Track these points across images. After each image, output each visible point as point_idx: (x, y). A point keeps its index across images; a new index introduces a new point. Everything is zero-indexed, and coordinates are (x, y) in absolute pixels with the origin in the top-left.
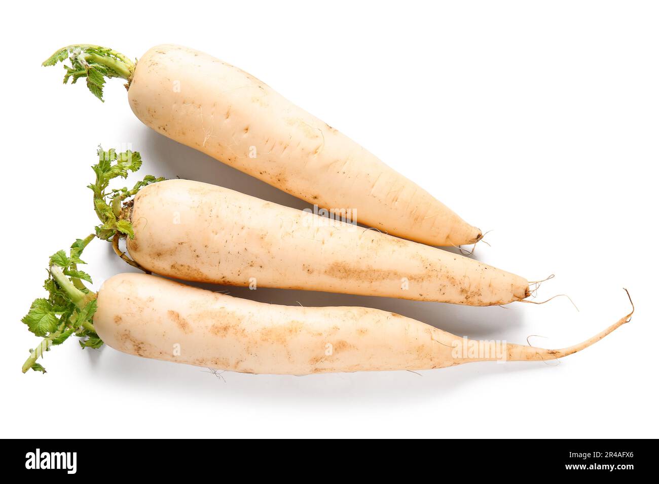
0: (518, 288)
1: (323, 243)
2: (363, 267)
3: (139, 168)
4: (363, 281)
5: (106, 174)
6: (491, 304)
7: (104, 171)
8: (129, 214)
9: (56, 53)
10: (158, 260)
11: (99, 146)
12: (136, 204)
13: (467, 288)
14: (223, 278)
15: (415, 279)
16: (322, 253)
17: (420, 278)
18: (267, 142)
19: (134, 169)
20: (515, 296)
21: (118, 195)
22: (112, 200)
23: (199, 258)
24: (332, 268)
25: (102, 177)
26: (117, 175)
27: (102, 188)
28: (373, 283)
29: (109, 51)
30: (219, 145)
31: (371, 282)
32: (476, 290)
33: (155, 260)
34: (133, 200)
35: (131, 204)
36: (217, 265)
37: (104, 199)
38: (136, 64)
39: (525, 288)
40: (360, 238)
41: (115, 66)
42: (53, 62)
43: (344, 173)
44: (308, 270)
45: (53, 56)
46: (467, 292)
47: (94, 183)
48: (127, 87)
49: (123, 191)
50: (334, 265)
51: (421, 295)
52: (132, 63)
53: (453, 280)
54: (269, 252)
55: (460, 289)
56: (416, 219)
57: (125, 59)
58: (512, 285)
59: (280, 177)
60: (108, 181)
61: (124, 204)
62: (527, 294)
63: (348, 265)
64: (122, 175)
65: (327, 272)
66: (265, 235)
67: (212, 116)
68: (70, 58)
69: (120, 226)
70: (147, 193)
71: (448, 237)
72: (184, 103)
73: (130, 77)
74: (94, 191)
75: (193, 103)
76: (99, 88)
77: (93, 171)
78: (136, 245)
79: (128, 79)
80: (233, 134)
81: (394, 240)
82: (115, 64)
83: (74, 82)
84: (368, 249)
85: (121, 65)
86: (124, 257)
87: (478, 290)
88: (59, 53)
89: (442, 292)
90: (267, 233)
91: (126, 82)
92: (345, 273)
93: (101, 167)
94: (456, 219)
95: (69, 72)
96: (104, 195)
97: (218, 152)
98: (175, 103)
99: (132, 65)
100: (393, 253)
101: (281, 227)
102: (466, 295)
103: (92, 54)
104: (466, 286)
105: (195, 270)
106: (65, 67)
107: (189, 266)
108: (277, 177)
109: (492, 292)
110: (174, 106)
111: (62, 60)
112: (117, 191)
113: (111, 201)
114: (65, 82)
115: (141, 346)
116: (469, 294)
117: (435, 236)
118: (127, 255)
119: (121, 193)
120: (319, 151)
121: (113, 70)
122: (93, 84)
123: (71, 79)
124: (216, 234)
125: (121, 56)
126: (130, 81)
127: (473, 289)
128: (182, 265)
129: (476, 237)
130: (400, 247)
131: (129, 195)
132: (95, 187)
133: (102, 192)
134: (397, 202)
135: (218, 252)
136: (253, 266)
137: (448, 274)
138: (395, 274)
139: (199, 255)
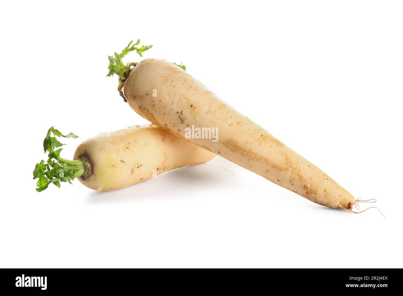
0: (344, 199)
2: (247, 148)
4: (244, 157)
10: (133, 101)
14: (166, 125)
15: (277, 168)
16: (225, 130)
17: (280, 168)
20: (340, 204)
23: (154, 107)
24: (228, 142)
31: (249, 160)
36: (163, 114)
39: (349, 201)
40: (254, 131)
46: (308, 189)
50: (230, 140)
53: (301, 177)
54: (195, 118)
55: (303, 185)
62: (349, 207)
63: (238, 143)
65: (225, 143)
81: (276, 141)
84: (255, 139)
87: (315, 190)
89: (292, 183)
92: (235, 148)
102: (307, 191)
104: (308, 185)
105: (151, 113)
107: (148, 110)
109: (325, 196)
116: (309, 191)
127: (312, 188)
128: (144, 108)
130: (277, 146)
135: (165, 107)
136: (183, 123)
137: (299, 173)
138: (266, 160)
139: (155, 105)
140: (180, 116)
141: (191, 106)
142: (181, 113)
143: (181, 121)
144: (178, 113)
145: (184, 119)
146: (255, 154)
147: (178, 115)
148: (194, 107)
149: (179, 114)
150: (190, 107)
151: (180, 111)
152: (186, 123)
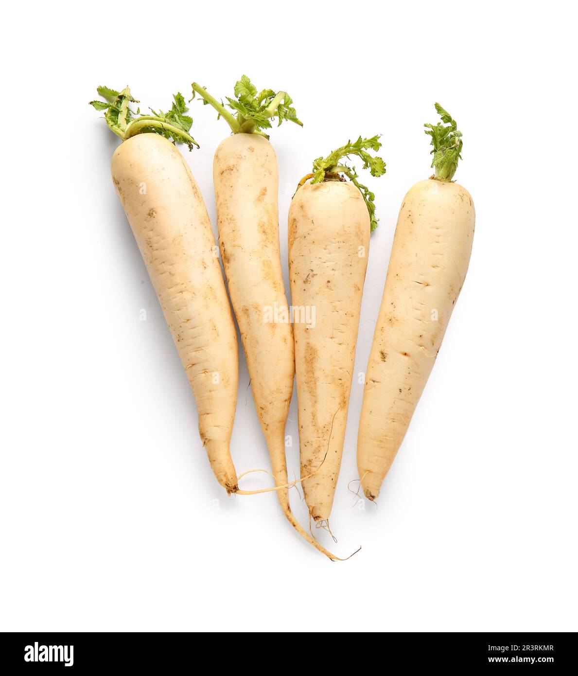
0: (320, 510)
4: (305, 376)
13: (312, 465)
15: (313, 419)
17: (315, 423)
20: (313, 508)
21: (350, 171)
22: (344, 166)
32: (312, 472)
34: (345, 181)
39: (321, 515)
44: (307, 329)
46: (310, 465)
48: (432, 177)
49: (355, 174)
53: (318, 451)
55: (311, 458)
58: (322, 504)
61: (343, 176)
63: (316, 361)
65: (309, 345)
66: (330, 289)
83: (427, 133)
87: (312, 474)
92: (309, 359)
102: (307, 464)
104: (314, 463)
105: (294, 238)
107: (296, 232)
109: (313, 487)
112: (354, 169)
115: (235, 170)
116: (309, 467)
123: (430, 129)
127: (313, 470)
128: (296, 227)
131: (352, 179)
135: (310, 253)
137: (322, 447)
139: (306, 238)
140: (310, 276)
141: (329, 282)
142: (314, 276)
143: (305, 280)
144: (312, 271)
145: (309, 282)
146: (315, 386)
148: (330, 284)
149: (311, 273)
150: (326, 281)
151: (315, 272)
152: (306, 286)
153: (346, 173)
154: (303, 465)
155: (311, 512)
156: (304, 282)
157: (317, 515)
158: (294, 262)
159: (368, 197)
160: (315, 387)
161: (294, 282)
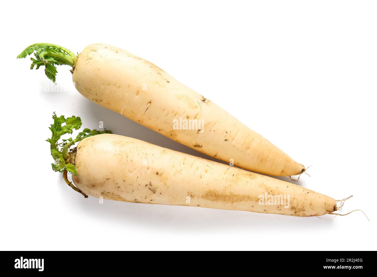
0: (329, 206)
1: (201, 177)
2: (228, 193)
3: (80, 128)
4: (227, 202)
5: (58, 133)
6: (311, 216)
7: (57, 130)
8: (73, 157)
9: (26, 49)
10: (93, 189)
11: (54, 113)
12: (78, 152)
13: (296, 207)
14: (135, 200)
16: (200, 184)
18: (163, 111)
19: (77, 128)
20: (327, 211)
21: (66, 143)
22: (63, 147)
23: (119, 188)
24: (207, 194)
25: (56, 135)
26: (65, 133)
27: (56, 141)
28: (234, 203)
29: (59, 48)
30: (132, 112)
31: (233, 203)
32: (301, 207)
33: (91, 189)
34: (76, 148)
35: (75, 150)
36: (131, 192)
37: (57, 148)
38: (78, 57)
39: (334, 205)
40: (225, 173)
41: (64, 59)
42: (24, 55)
43: (214, 131)
44: (191, 196)
45: (24, 51)
46: (295, 209)
47: (51, 138)
48: (72, 72)
49: (69, 140)
50: (208, 192)
51: (265, 211)
52: (75, 56)
54: (166, 184)
55: (291, 207)
56: (262, 160)
57: (71, 54)
58: (325, 204)
59: (172, 133)
60: (60, 137)
61: (71, 150)
62: (335, 209)
63: (217, 192)
64: (69, 133)
65: (204, 196)
66: (163, 173)
67: (127, 93)
68: (35, 54)
69: (68, 167)
70: (85, 145)
71: (282, 171)
72: (109, 85)
73: (74, 66)
74: (50, 143)
75: (115, 85)
76: (53, 76)
77: (50, 130)
78: (78, 179)
79: (72, 66)
80: (142, 105)
81: (247, 174)
82: (64, 57)
83: (38, 68)
84: (231, 181)
85: (68, 58)
86: (71, 185)
87: (303, 208)
88: (27, 49)
89: (279, 209)
90: (164, 171)
91: (71, 68)
92: (215, 197)
93: (55, 127)
94: (288, 160)
95: (34, 62)
96: (57, 145)
97: (131, 116)
98: (103, 85)
99: (75, 57)
100: (247, 183)
101: (173, 167)
102: (295, 211)
103: (48, 52)
104: (295, 205)
105: (117, 195)
106: (32, 59)
107: (113, 193)
108: (170, 133)
109: (312, 209)
110: (103, 87)
111: (30, 54)
112: (66, 141)
113: (62, 149)
114: (32, 68)
116: (297, 210)
117: (274, 171)
118: (73, 183)
119: (68, 142)
120: (198, 117)
121: (63, 60)
122: (49, 73)
123: (36, 66)
124: (131, 173)
125: (68, 52)
126: (74, 68)
127: (300, 207)
128: (108, 193)
129: (301, 171)
130: (252, 179)
131: (73, 143)
132: (51, 141)
133: (56, 143)
134: (249, 150)
135: (132, 184)
136: (155, 193)
138: (249, 198)
139: (120, 186)
140: (151, 188)
141: (157, 173)
142: (151, 185)
143: (153, 192)
144: (147, 185)
145: (155, 189)
147: (147, 187)
148: (160, 173)
149: (149, 186)
150: (157, 175)
151: (148, 183)
152: (158, 192)
153: (69, 146)
154: (294, 214)
155: (330, 212)
156: (154, 193)
157: (333, 208)
158: (136, 199)
159: (87, 134)
160: (237, 196)
161: (151, 200)
